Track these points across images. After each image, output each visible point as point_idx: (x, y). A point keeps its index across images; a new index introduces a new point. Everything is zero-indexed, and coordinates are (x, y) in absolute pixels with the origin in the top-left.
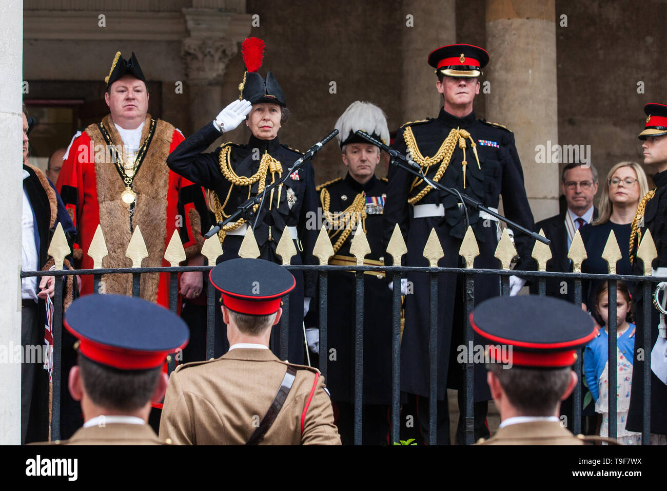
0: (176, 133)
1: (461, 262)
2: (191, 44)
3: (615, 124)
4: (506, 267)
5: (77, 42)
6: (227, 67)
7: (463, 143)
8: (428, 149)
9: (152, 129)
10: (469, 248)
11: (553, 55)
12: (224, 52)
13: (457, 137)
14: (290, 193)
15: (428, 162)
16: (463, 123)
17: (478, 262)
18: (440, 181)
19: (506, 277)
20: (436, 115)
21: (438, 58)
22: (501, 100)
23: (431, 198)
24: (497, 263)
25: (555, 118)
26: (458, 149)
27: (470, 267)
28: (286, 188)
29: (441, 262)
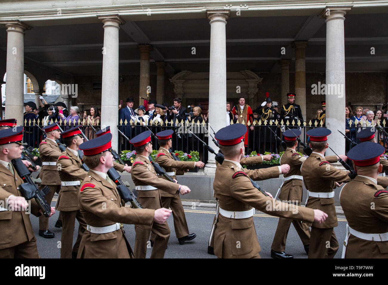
0: (249, 106)
1: (292, 125)
2: (249, 93)
3: (314, 104)
4: (299, 126)
5: (232, 93)
6: (254, 96)
7: (292, 107)
8: (287, 108)
9: (245, 106)
10: (293, 123)
11: (305, 93)
12: (254, 94)
13: (291, 106)
14: (273, 115)
15: (287, 110)
16: (292, 104)
17: (295, 125)
18: (289, 113)
19: (299, 127)
20: (288, 103)
21: (288, 95)
22: (297, 101)
23: (287, 116)
24: (298, 125)
25: (306, 103)
26: (291, 108)
27: (293, 126)
28: (272, 114)
29: (289, 125)
